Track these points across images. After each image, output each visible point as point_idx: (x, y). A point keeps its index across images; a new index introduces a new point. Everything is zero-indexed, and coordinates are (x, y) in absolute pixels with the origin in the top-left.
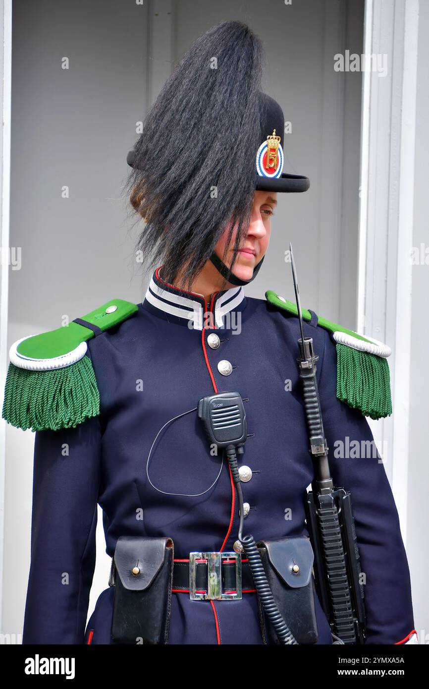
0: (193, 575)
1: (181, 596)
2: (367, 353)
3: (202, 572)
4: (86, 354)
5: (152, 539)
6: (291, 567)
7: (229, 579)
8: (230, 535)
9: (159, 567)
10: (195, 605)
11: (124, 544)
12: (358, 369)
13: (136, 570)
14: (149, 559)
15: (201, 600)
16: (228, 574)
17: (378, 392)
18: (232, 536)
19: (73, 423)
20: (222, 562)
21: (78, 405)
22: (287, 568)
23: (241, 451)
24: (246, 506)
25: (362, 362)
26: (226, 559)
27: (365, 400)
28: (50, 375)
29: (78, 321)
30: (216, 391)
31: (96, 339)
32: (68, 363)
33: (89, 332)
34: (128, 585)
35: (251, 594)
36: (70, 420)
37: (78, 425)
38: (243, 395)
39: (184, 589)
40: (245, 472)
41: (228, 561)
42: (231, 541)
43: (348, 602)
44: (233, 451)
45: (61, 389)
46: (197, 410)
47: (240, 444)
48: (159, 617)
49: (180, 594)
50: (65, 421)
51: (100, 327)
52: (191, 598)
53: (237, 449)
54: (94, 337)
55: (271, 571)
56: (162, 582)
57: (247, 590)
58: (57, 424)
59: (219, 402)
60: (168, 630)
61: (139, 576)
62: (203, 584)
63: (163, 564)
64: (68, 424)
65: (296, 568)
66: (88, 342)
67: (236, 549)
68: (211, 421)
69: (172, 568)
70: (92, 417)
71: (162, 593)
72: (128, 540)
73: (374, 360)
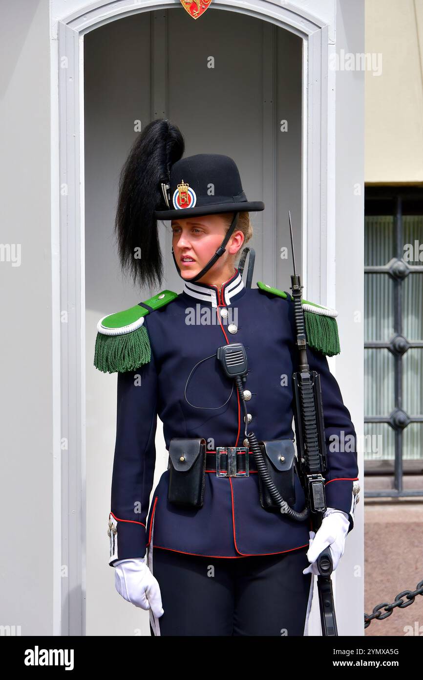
0: (218, 461)
1: (212, 475)
2: (324, 316)
3: (225, 459)
4: (143, 324)
5: (192, 439)
6: (279, 458)
7: (241, 464)
8: (240, 435)
9: (196, 457)
10: (220, 481)
11: (175, 442)
12: (319, 326)
13: (182, 459)
14: (191, 452)
15: (225, 477)
16: (241, 460)
17: (333, 340)
18: (241, 436)
19: (133, 368)
20: (237, 453)
21: (136, 356)
22: (277, 458)
23: (245, 380)
24: (249, 416)
25: (321, 322)
26: (239, 451)
27: (325, 345)
28: (119, 338)
29: (142, 304)
30: (228, 343)
31: (150, 315)
32: (131, 330)
33: (146, 311)
34: (177, 468)
35: (254, 474)
36: (132, 366)
37: (137, 369)
38: (246, 346)
39: (213, 471)
40: (247, 394)
41: (241, 453)
42: (241, 439)
43: (316, 442)
44: (239, 380)
45: (126, 347)
46: (216, 356)
47: (244, 376)
48: (197, 487)
49: (210, 474)
50: (129, 366)
51: (153, 308)
52: (217, 476)
53: (242, 379)
54: (149, 314)
55: (267, 460)
56: (199, 466)
57: (252, 471)
58: (124, 369)
59: (230, 349)
60: (203, 496)
61: (184, 462)
62: (225, 466)
63: (199, 454)
64: (130, 368)
65: (283, 458)
66: (145, 317)
67: (245, 444)
68: (225, 360)
69: (205, 457)
70: (145, 363)
71: (199, 472)
72: (178, 440)
73: (329, 320)
